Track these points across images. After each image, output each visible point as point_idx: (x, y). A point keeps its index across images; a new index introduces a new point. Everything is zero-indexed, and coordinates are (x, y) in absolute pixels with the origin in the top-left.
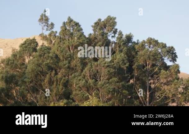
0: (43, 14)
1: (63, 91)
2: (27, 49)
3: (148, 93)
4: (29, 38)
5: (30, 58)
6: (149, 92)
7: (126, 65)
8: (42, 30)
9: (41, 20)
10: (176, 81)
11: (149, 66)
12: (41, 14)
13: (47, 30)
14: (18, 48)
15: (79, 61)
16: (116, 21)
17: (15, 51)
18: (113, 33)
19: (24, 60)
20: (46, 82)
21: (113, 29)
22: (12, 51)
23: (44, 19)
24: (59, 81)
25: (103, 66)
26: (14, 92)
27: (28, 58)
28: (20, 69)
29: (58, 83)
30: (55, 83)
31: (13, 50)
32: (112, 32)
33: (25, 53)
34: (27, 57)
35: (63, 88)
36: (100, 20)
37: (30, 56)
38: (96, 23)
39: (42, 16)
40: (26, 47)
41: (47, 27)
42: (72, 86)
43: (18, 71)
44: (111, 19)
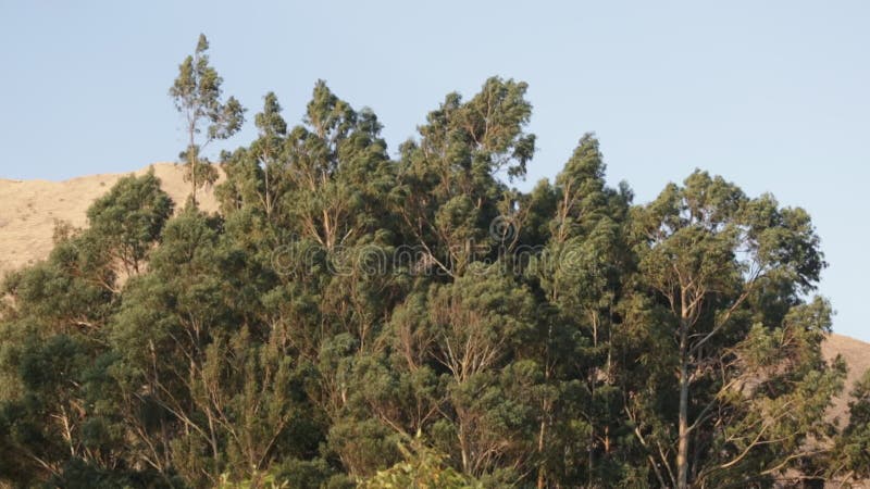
0: (190, 59)
1: (286, 418)
2: (124, 226)
3: (683, 430)
4: (133, 176)
5: (136, 267)
6: (689, 423)
7: (598, 301)
8: (189, 135)
9: (183, 87)
10: (814, 374)
11: (688, 304)
12: (182, 61)
13: (213, 134)
14: (80, 221)
15: (361, 280)
16: (526, 98)
17: (70, 235)
18: (513, 156)
19: (110, 277)
20: (210, 381)
21: (514, 134)
22: (55, 237)
23: (198, 83)
24: (268, 372)
25: (473, 307)
26: (66, 424)
27: (131, 267)
28: (91, 317)
29: (266, 382)
30: (250, 385)
31: (62, 231)
32: (512, 150)
33: (117, 245)
34: (126, 262)
35: (285, 407)
36: (454, 99)
37: (136, 259)
38: (436, 115)
39: (187, 68)
40: (119, 217)
41: (211, 123)
42: (328, 396)
43: (83, 327)
44: (504, 91)
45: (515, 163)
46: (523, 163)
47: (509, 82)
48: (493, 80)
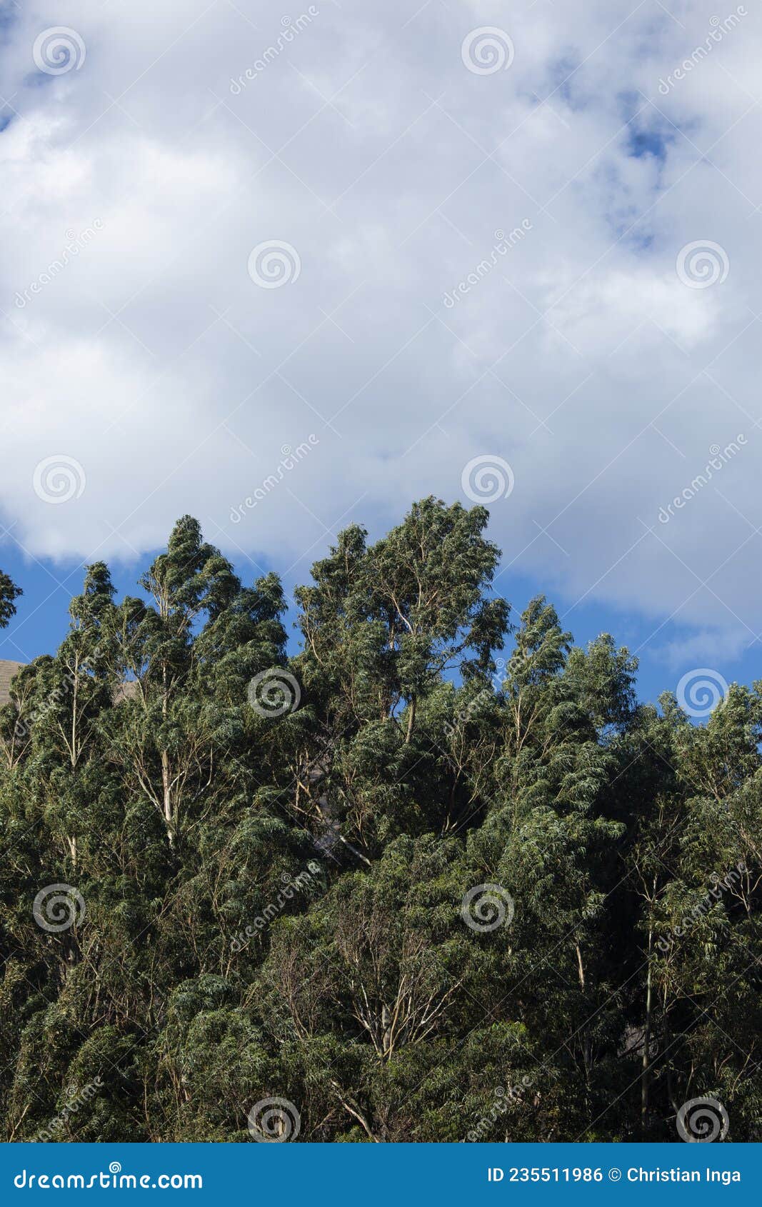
18: (469, 642)
32: (466, 631)
44: (447, 524)
45: (472, 654)
46: (486, 655)
47: (457, 508)
48: (428, 505)
